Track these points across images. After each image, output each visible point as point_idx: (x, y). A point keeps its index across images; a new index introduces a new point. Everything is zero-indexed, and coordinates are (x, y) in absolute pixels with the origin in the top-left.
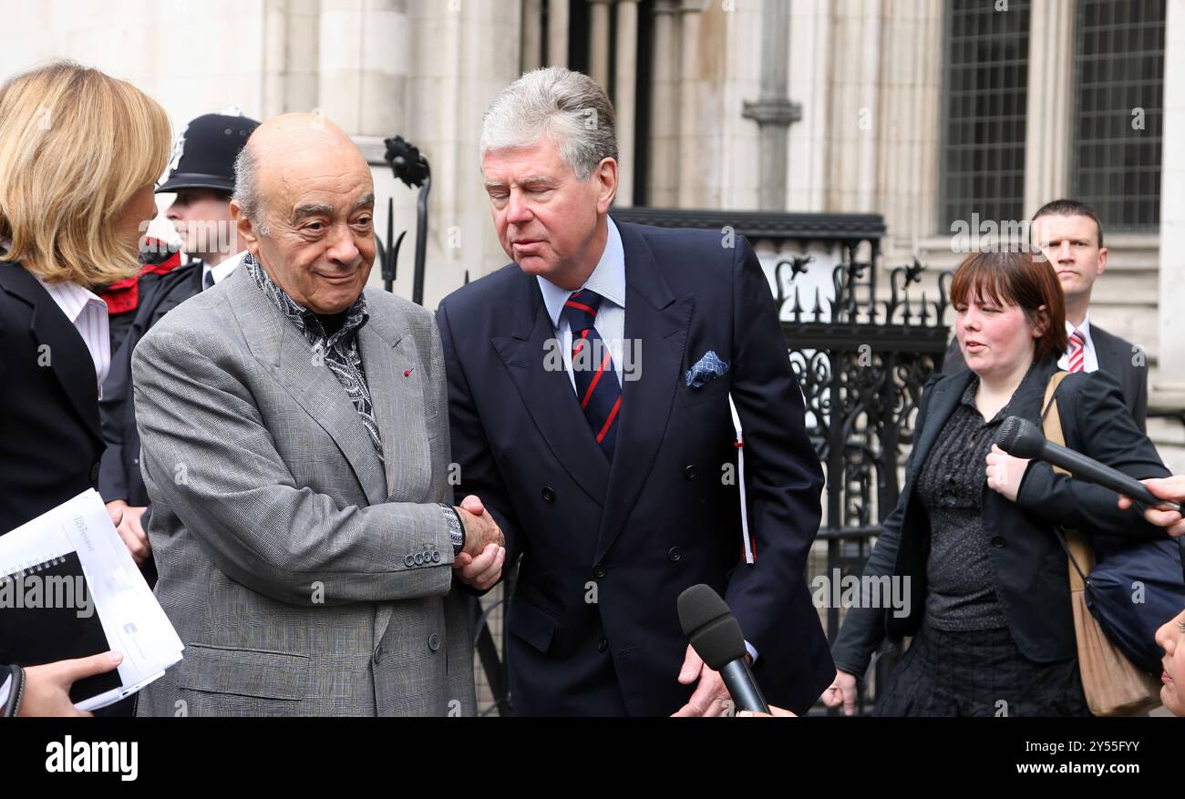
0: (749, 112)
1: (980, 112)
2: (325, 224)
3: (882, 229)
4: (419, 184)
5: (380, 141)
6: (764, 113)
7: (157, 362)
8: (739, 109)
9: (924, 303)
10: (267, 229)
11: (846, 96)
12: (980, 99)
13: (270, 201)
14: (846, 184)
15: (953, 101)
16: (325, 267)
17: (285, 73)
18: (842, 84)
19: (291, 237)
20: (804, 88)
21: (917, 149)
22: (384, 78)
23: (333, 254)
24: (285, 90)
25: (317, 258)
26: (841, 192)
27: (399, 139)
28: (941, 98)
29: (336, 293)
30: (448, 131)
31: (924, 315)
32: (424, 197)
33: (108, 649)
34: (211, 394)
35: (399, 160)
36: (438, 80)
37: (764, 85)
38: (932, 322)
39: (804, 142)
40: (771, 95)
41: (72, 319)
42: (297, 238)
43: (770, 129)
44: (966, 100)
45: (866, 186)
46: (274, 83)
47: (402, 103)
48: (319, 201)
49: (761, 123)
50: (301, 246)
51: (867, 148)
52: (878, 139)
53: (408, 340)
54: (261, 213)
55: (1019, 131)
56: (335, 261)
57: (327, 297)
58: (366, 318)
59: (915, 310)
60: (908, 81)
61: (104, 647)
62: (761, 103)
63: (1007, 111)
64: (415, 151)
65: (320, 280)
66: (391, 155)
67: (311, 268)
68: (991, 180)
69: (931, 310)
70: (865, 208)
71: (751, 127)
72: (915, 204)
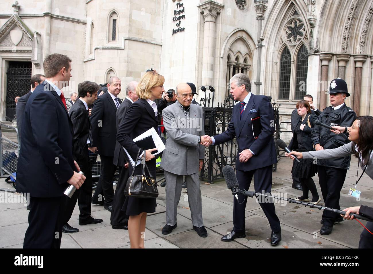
0: (255, 83)
1: (284, 84)
2: (186, 96)
3: (271, 98)
4: (213, 92)
5: (208, 86)
6: (257, 84)
7: (164, 113)
8: (254, 83)
9: (276, 108)
10: (179, 96)
11: (267, 82)
12: (284, 82)
13: (180, 93)
14: (267, 93)
15: (281, 82)
16: (186, 101)
17: (198, 78)
18: (267, 80)
19: (182, 97)
20: (262, 81)
21: (276, 88)
22: (209, 78)
23: (187, 99)
24: (198, 80)
25: (185, 100)
26: (266, 94)
27: (211, 86)
28: (279, 82)
29: (187, 104)
30: (217, 85)
31: (276, 109)
32: (214, 93)
33: (156, 147)
34: (169, 117)
35: (211, 89)
36: (216, 79)
37: (257, 80)
38: (277, 110)
39: (262, 87)
40: (258, 81)
41: (151, 106)
42: (183, 97)
43: (258, 86)
44: (282, 82)
45: (270, 93)
46: (196, 79)
47: (212, 82)
48: (185, 93)
49: (256, 85)
50: (183, 98)
51: (270, 88)
52: (271, 87)
53: (197, 111)
54: (178, 95)
55: (289, 87)
56: (187, 100)
57: (186, 104)
58: (190, 108)
59: (275, 108)
60: (275, 80)
61: (155, 147)
62: (256, 82)
63: (287, 84)
64: (213, 88)
65: (186, 102)
66: (209, 88)
67: (184, 101)
68: (285, 93)
69: (277, 108)
70: (269, 96)
71: (255, 85)
72: (276, 95)
